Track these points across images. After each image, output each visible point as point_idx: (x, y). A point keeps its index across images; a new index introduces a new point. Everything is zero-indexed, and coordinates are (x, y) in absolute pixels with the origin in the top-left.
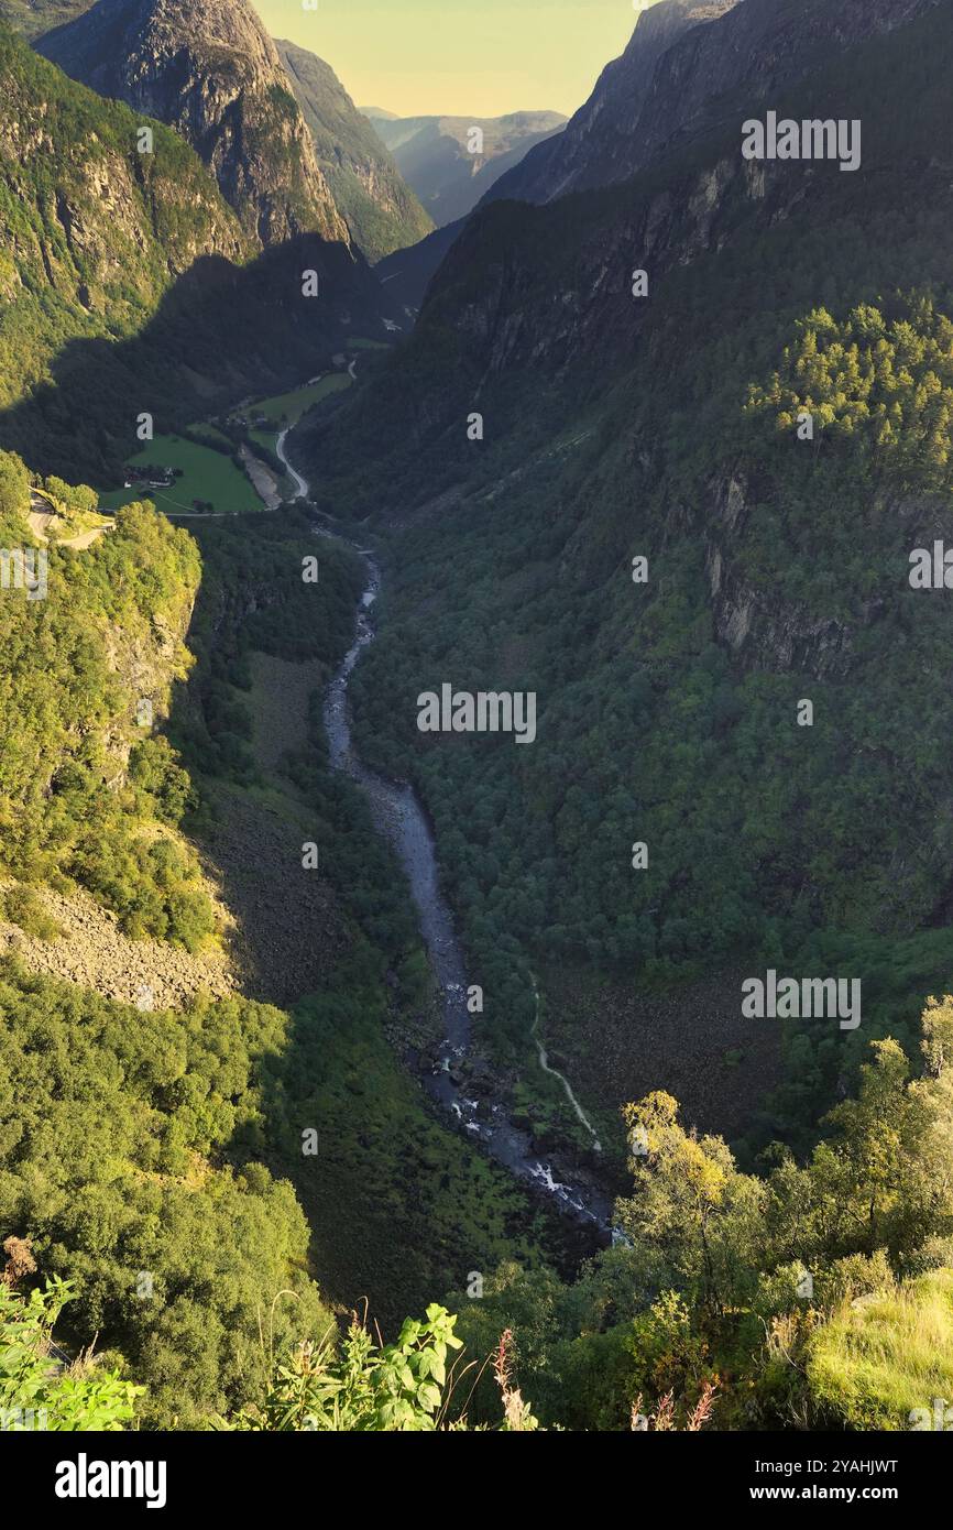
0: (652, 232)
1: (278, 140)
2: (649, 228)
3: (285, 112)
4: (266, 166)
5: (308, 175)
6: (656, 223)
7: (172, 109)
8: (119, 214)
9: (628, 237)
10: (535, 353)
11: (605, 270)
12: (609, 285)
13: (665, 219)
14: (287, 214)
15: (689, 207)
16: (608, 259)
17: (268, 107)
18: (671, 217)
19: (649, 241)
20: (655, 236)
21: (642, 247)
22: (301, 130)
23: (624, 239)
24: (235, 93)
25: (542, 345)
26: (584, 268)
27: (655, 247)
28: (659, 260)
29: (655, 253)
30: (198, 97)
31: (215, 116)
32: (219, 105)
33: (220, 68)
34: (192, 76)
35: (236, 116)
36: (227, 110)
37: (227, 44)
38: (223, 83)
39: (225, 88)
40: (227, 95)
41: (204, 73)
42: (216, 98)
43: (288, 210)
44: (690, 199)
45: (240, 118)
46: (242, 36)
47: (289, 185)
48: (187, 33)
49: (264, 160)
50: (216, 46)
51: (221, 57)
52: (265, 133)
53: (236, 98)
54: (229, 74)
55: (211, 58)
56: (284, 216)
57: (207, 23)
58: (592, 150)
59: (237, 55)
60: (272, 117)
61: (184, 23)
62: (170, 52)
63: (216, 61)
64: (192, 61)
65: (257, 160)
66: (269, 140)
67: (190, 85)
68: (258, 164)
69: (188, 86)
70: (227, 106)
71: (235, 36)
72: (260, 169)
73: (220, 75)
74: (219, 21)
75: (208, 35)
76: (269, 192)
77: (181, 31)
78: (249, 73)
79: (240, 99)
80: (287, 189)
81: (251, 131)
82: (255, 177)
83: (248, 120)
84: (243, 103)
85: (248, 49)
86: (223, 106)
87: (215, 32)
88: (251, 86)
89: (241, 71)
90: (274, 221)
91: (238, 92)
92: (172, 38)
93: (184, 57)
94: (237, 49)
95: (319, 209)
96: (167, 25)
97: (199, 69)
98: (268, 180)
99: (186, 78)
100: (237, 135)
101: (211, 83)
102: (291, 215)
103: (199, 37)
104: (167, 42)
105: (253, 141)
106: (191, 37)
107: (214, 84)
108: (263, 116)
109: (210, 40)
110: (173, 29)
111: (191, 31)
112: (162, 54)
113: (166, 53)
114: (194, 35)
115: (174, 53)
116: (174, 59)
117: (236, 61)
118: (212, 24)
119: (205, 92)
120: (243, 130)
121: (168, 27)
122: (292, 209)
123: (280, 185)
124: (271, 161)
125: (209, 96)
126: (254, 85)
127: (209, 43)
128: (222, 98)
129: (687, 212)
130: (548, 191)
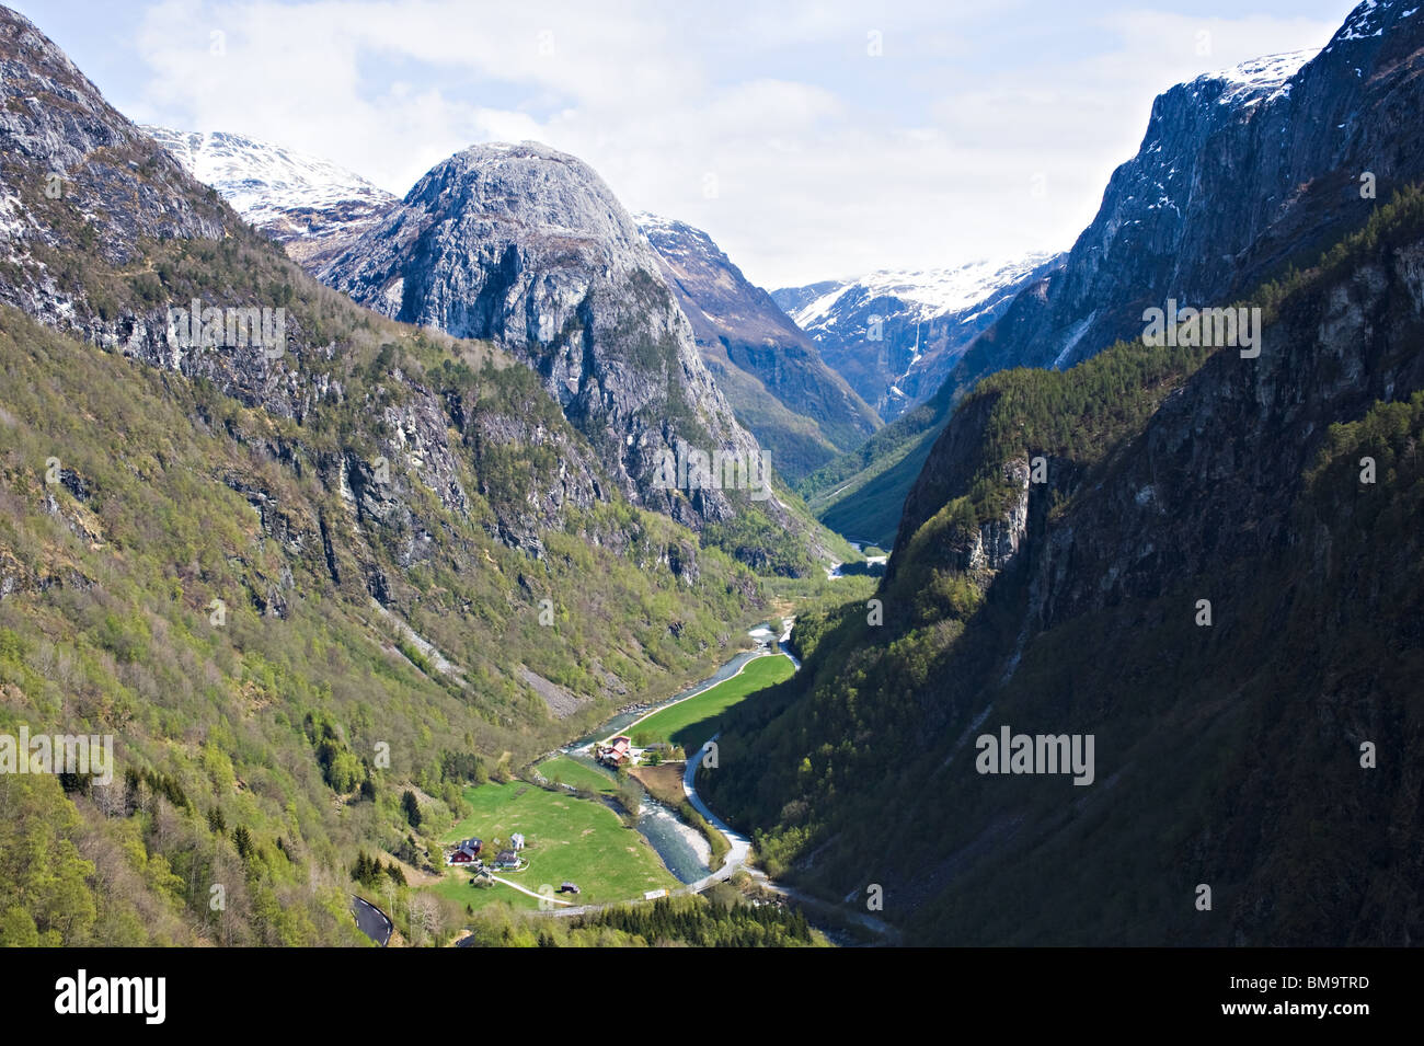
0: (1268, 382)
1: (646, 337)
3: (654, 301)
4: (630, 374)
5: (690, 377)
6: (1270, 368)
7: (495, 320)
9: (1228, 394)
11: (1197, 447)
12: (1211, 467)
13: (1286, 362)
14: (665, 434)
15: (1321, 339)
16: (1200, 430)
17: (630, 298)
18: (1293, 359)
19: (1264, 396)
20: (1274, 386)
21: (1254, 407)
22: (677, 321)
23: (1224, 399)
24: (582, 289)
25: (1114, 571)
26: (1163, 447)
27: (1278, 401)
28: (1287, 420)
29: (1278, 411)
30: (531, 301)
31: (555, 321)
32: (560, 306)
33: (559, 261)
34: (521, 276)
35: (586, 318)
36: (571, 311)
37: (568, 230)
38: (565, 279)
39: (567, 284)
40: (572, 292)
41: (538, 269)
42: (557, 298)
43: (665, 428)
44: (1322, 327)
45: (592, 319)
46: (588, 216)
47: (664, 395)
48: (514, 225)
49: (627, 367)
50: (554, 235)
51: (559, 248)
52: (627, 332)
53: (584, 294)
54: (572, 265)
55: (548, 250)
56: (660, 438)
57: (540, 209)
58: (1116, 282)
59: (583, 241)
60: (635, 310)
61: (510, 215)
62: (491, 252)
63: (553, 254)
64: (522, 258)
65: (617, 369)
66: (633, 340)
67: (520, 288)
68: (618, 373)
69: (517, 289)
70: (572, 307)
71: (579, 219)
72: (622, 380)
73: (560, 268)
74: (556, 205)
75: (542, 223)
76: (637, 409)
77: (505, 224)
78: (600, 260)
79: (588, 297)
80: (662, 400)
81: (606, 333)
82: (615, 390)
83: (602, 319)
84: (595, 299)
85: (596, 230)
86: (566, 307)
87: (552, 218)
88: (605, 276)
89: (589, 260)
90: (647, 446)
91: (586, 287)
92: (494, 234)
93: (510, 255)
94: (582, 234)
95: (710, 421)
96: (487, 221)
97: (531, 266)
98: (634, 392)
99: (513, 281)
100: (588, 341)
101: (548, 280)
102: (670, 435)
103: (530, 228)
104: (486, 241)
105: (610, 345)
106: (520, 230)
107: (553, 281)
108: (622, 311)
109: (546, 229)
110: (495, 224)
111: (519, 222)
112: (481, 256)
113: (486, 254)
114: (523, 227)
115: (496, 252)
116: (497, 260)
117: (582, 248)
118: (547, 210)
119: (540, 293)
120: (595, 333)
121: (488, 222)
122: (671, 428)
123: (651, 396)
124: (636, 366)
125: (547, 297)
126: (608, 273)
127: (545, 232)
128: (564, 297)
129: (1320, 348)
130: (1055, 348)
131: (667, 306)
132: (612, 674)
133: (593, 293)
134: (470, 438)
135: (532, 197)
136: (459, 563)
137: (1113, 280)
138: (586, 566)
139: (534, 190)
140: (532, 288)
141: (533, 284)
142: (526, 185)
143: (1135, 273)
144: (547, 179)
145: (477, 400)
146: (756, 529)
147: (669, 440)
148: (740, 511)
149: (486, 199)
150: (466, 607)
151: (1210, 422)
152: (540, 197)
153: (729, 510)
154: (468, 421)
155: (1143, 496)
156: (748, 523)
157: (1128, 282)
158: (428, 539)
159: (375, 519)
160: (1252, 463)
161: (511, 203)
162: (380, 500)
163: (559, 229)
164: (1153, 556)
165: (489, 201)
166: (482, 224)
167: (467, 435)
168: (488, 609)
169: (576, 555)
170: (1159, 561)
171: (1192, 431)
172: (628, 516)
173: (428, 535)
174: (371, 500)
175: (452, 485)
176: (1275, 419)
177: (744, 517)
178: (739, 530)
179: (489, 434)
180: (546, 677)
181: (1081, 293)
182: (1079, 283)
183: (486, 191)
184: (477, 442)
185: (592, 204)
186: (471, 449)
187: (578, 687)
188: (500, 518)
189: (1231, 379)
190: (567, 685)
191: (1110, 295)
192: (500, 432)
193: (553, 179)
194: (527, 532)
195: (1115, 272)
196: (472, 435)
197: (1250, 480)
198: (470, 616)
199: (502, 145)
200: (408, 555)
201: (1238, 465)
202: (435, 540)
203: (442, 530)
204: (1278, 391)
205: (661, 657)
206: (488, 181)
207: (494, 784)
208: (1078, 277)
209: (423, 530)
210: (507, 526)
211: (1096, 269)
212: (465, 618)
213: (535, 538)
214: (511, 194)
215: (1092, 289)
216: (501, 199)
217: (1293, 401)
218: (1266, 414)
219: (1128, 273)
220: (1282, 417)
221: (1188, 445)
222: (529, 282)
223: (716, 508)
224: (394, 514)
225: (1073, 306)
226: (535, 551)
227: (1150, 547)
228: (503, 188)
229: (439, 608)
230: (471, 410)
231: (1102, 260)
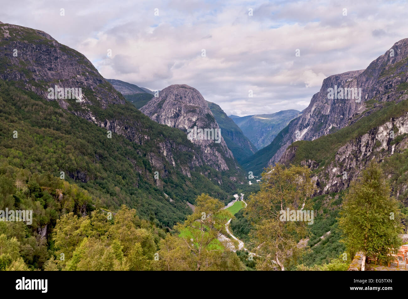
0: (364, 146)
2: (362, 146)
3: (211, 121)
6: (364, 144)
7: (177, 124)
10: (326, 189)
11: (347, 160)
12: (350, 164)
13: (368, 143)
15: (376, 137)
16: (347, 156)
17: (206, 120)
18: (370, 142)
19: (363, 149)
21: (360, 152)
22: (216, 125)
25: (327, 187)
26: (339, 159)
27: (366, 151)
28: (368, 155)
29: (366, 153)
30: (185, 120)
32: (191, 121)
34: (183, 114)
36: (194, 122)
39: (193, 116)
40: (194, 118)
41: (187, 113)
42: (190, 119)
43: (214, 149)
44: (376, 135)
48: (182, 103)
50: (190, 105)
53: (197, 119)
54: (194, 112)
56: (212, 151)
57: (187, 100)
59: (197, 107)
60: (208, 122)
61: (181, 101)
63: (190, 110)
64: (183, 110)
67: (182, 117)
71: (196, 102)
73: (192, 113)
74: (191, 99)
75: (188, 103)
76: (208, 145)
77: (180, 103)
78: (200, 111)
84: (199, 120)
85: (199, 105)
87: (190, 102)
89: (198, 111)
91: (197, 117)
92: (177, 105)
93: (180, 109)
94: (196, 105)
95: (223, 148)
97: (185, 112)
99: (181, 115)
103: (185, 104)
104: (175, 106)
108: (205, 123)
115: (177, 109)
117: (196, 109)
118: (189, 100)
121: (176, 102)
125: (188, 119)
126: (202, 114)
127: (188, 105)
128: (192, 119)
129: (376, 139)
130: (300, 134)
131: (214, 122)
135: (185, 97)
139: (186, 95)
141: (185, 116)
142: (184, 94)
143: (319, 118)
144: (189, 93)
148: (230, 168)
149: (176, 97)
151: (350, 155)
152: (187, 97)
153: (227, 168)
155: (335, 170)
157: (317, 120)
159: (157, 167)
160: (360, 164)
161: (181, 98)
162: (158, 163)
163: (192, 104)
164: (337, 183)
170: (338, 185)
171: (346, 157)
174: (156, 163)
175: (172, 160)
176: (365, 155)
179: (180, 149)
181: (306, 122)
184: (177, 151)
185: (199, 99)
188: (182, 168)
189: (355, 145)
191: (313, 123)
192: (182, 149)
195: (314, 118)
196: (176, 149)
197: (360, 168)
201: (356, 165)
204: (366, 149)
210: (183, 170)
211: (309, 117)
214: (181, 96)
216: (179, 97)
217: (369, 151)
218: (363, 154)
220: (367, 154)
221: (345, 159)
225: (304, 125)
227: (336, 182)
231: (311, 115)
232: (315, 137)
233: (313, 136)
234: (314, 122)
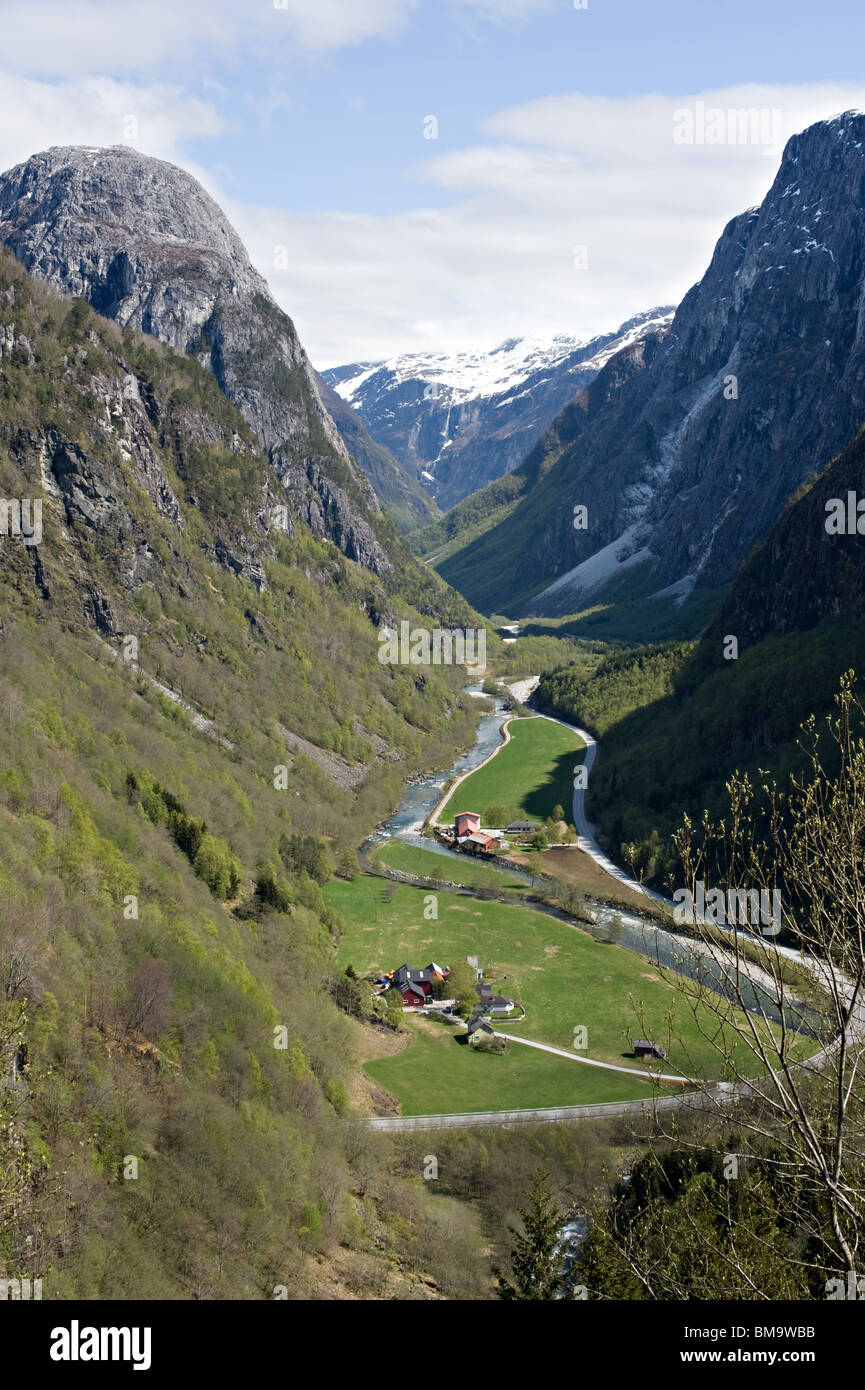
1: (280, 364)
3: (279, 328)
4: (268, 405)
8: (140, 465)
14: (310, 475)
17: (257, 320)
24: (208, 305)
30: (148, 316)
31: (177, 342)
32: (183, 324)
33: (180, 272)
34: (135, 288)
35: (213, 339)
36: (196, 331)
37: (183, 241)
38: (188, 292)
39: (191, 298)
40: (196, 309)
41: (155, 281)
42: (178, 314)
43: (310, 468)
45: (220, 340)
46: (202, 226)
47: (306, 430)
48: (121, 231)
49: (264, 397)
50: (168, 244)
51: (178, 258)
52: (262, 357)
53: (211, 311)
54: (195, 277)
55: (165, 260)
56: (304, 479)
57: (149, 214)
58: (761, 330)
59: (203, 252)
60: (265, 333)
61: (114, 219)
62: (95, 260)
63: (171, 264)
64: (135, 268)
65: (253, 398)
66: (266, 366)
67: (134, 301)
68: (254, 403)
69: (131, 302)
70: (197, 325)
71: (194, 228)
72: (259, 411)
73: (182, 280)
74: (168, 211)
75: (152, 231)
76: (278, 444)
77: (110, 229)
78: (225, 273)
79: (216, 313)
80: (304, 436)
81: (239, 357)
82: (251, 423)
83: (231, 340)
84: (223, 316)
85: (214, 243)
86: (188, 325)
87: (163, 226)
88: (231, 292)
89: (214, 271)
90: (290, 488)
91: (212, 303)
92: (98, 240)
93: (119, 264)
94: (200, 245)
96: (87, 224)
97: (147, 276)
98: (273, 425)
99: (125, 294)
100: (218, 365)
101: (168, 292)
102: (316, 476)
103: (139, 235)
104: (88, 247)
105: (243, 370)
106: (127, 236)
107: (174, 295)
108: (254, 333)
109: (158, 239)
110: (97, 229)
111: (126, 228)
112: (83, 266)
113: (89, 262)
114: (131, 233)
115: (101, 261)
116: (102, 270)
117: (203, 259)
118: (157, 216)
119: (159, 309)
120: (225, 356)
121: (90, 226)
122: (316, 468)
123: (292, 431)
124: (274, 396)
125: (166, 313)
126: (235, 289)
127: (158, 241)
128: (187, 313)
130: (684, 405)
132: (376, 736)
133: (221, 310)
134: (168, 437)
135: (138, 201)
136: (187, 589)
137: (758, 330)
138: (311, 605)
139: (141, 193)
140: (148, 303)
141: (151, 297)
142: (132, 187)
143: (783, 321)
144: (154, 181)
145: (170, 391)
146: (418, 584)
147: (315, 482)
148: (397, 564)
149: (85, 200)
150: (201, 646)
152: (148, 201)
153: (387, 562)
154: (163, 415)
156: (409, 579)
157: (775, 331)
158: (149, 554)
159: (89, 522)
161: (116, 205)
162: (95, 496)
163: (173, 238)
165: (89, 203)
166: (82, 228)
167: (164, 433)
168: (226, 648)
169: (301, 589)
172: (326, 553)
173: (149, 550)
174: (83, 496)
175: (162, 490)
177: (403, 571)
178: (400, 585)
179: (190, 432)
180: (310, 740)
181: (707, 347)
182: (706, 337)
183: (84, 191)
184: (177, 442)
185: (206, 214)
186: (170, 450)
187: (350, 752)
188: (218, 537)
190: (335, 750)
192: (201, 433)
193: (162, 182)
194: (249, 557)
195: (759, 321)
196: (170, 433)
198: (208, 658)
199: (89, 148)
200: (131, 573)
202: (156, 557)
203: (163, 544)
205: (418, 717)
206: (87, 179)
207: (340, 880)
208: (705, 330)
209: (144, 543)
210: (226, 548)
211: (725, 322)
212: (202, 661)
213: (258, 566)
214: (114, 195)
215: (720, 343)
216: (102, 201)
219: (775, 321)
222: (146, 295)
223: (372, 559)
224: (112, 517)
225: (698, 361)
226: (258, 582)
228: (105, 189)
229: (172, 645)
230: (166, 402)
231: (732, 312)
232: (772, 411)
233: (765, 405)
234: (763, 339)
